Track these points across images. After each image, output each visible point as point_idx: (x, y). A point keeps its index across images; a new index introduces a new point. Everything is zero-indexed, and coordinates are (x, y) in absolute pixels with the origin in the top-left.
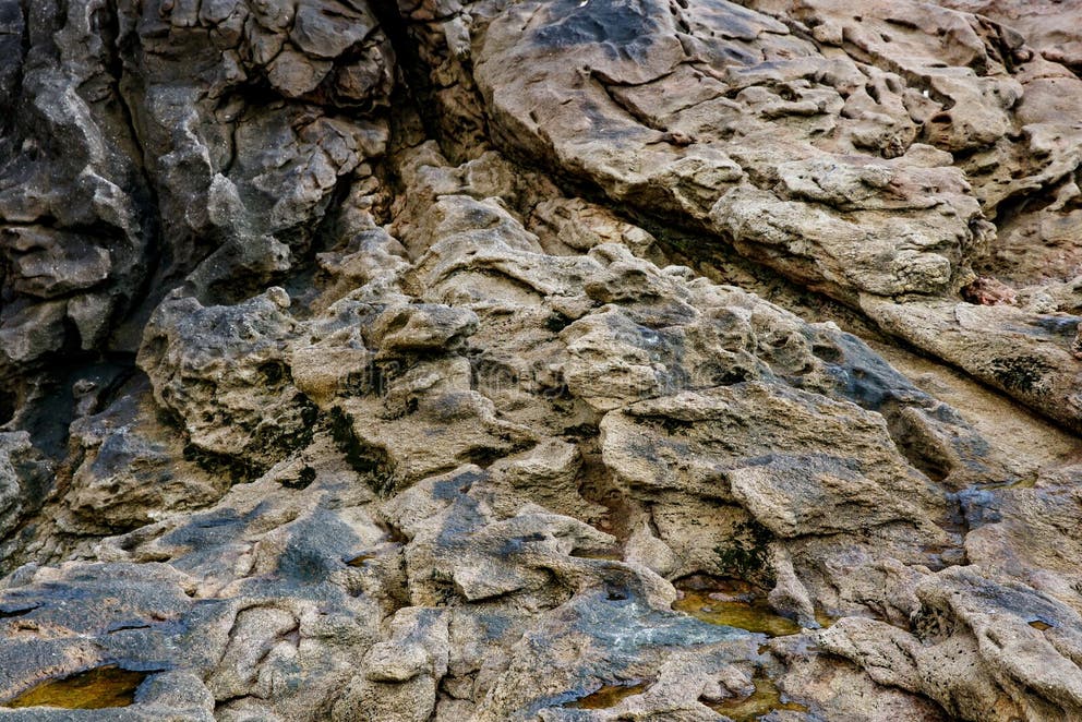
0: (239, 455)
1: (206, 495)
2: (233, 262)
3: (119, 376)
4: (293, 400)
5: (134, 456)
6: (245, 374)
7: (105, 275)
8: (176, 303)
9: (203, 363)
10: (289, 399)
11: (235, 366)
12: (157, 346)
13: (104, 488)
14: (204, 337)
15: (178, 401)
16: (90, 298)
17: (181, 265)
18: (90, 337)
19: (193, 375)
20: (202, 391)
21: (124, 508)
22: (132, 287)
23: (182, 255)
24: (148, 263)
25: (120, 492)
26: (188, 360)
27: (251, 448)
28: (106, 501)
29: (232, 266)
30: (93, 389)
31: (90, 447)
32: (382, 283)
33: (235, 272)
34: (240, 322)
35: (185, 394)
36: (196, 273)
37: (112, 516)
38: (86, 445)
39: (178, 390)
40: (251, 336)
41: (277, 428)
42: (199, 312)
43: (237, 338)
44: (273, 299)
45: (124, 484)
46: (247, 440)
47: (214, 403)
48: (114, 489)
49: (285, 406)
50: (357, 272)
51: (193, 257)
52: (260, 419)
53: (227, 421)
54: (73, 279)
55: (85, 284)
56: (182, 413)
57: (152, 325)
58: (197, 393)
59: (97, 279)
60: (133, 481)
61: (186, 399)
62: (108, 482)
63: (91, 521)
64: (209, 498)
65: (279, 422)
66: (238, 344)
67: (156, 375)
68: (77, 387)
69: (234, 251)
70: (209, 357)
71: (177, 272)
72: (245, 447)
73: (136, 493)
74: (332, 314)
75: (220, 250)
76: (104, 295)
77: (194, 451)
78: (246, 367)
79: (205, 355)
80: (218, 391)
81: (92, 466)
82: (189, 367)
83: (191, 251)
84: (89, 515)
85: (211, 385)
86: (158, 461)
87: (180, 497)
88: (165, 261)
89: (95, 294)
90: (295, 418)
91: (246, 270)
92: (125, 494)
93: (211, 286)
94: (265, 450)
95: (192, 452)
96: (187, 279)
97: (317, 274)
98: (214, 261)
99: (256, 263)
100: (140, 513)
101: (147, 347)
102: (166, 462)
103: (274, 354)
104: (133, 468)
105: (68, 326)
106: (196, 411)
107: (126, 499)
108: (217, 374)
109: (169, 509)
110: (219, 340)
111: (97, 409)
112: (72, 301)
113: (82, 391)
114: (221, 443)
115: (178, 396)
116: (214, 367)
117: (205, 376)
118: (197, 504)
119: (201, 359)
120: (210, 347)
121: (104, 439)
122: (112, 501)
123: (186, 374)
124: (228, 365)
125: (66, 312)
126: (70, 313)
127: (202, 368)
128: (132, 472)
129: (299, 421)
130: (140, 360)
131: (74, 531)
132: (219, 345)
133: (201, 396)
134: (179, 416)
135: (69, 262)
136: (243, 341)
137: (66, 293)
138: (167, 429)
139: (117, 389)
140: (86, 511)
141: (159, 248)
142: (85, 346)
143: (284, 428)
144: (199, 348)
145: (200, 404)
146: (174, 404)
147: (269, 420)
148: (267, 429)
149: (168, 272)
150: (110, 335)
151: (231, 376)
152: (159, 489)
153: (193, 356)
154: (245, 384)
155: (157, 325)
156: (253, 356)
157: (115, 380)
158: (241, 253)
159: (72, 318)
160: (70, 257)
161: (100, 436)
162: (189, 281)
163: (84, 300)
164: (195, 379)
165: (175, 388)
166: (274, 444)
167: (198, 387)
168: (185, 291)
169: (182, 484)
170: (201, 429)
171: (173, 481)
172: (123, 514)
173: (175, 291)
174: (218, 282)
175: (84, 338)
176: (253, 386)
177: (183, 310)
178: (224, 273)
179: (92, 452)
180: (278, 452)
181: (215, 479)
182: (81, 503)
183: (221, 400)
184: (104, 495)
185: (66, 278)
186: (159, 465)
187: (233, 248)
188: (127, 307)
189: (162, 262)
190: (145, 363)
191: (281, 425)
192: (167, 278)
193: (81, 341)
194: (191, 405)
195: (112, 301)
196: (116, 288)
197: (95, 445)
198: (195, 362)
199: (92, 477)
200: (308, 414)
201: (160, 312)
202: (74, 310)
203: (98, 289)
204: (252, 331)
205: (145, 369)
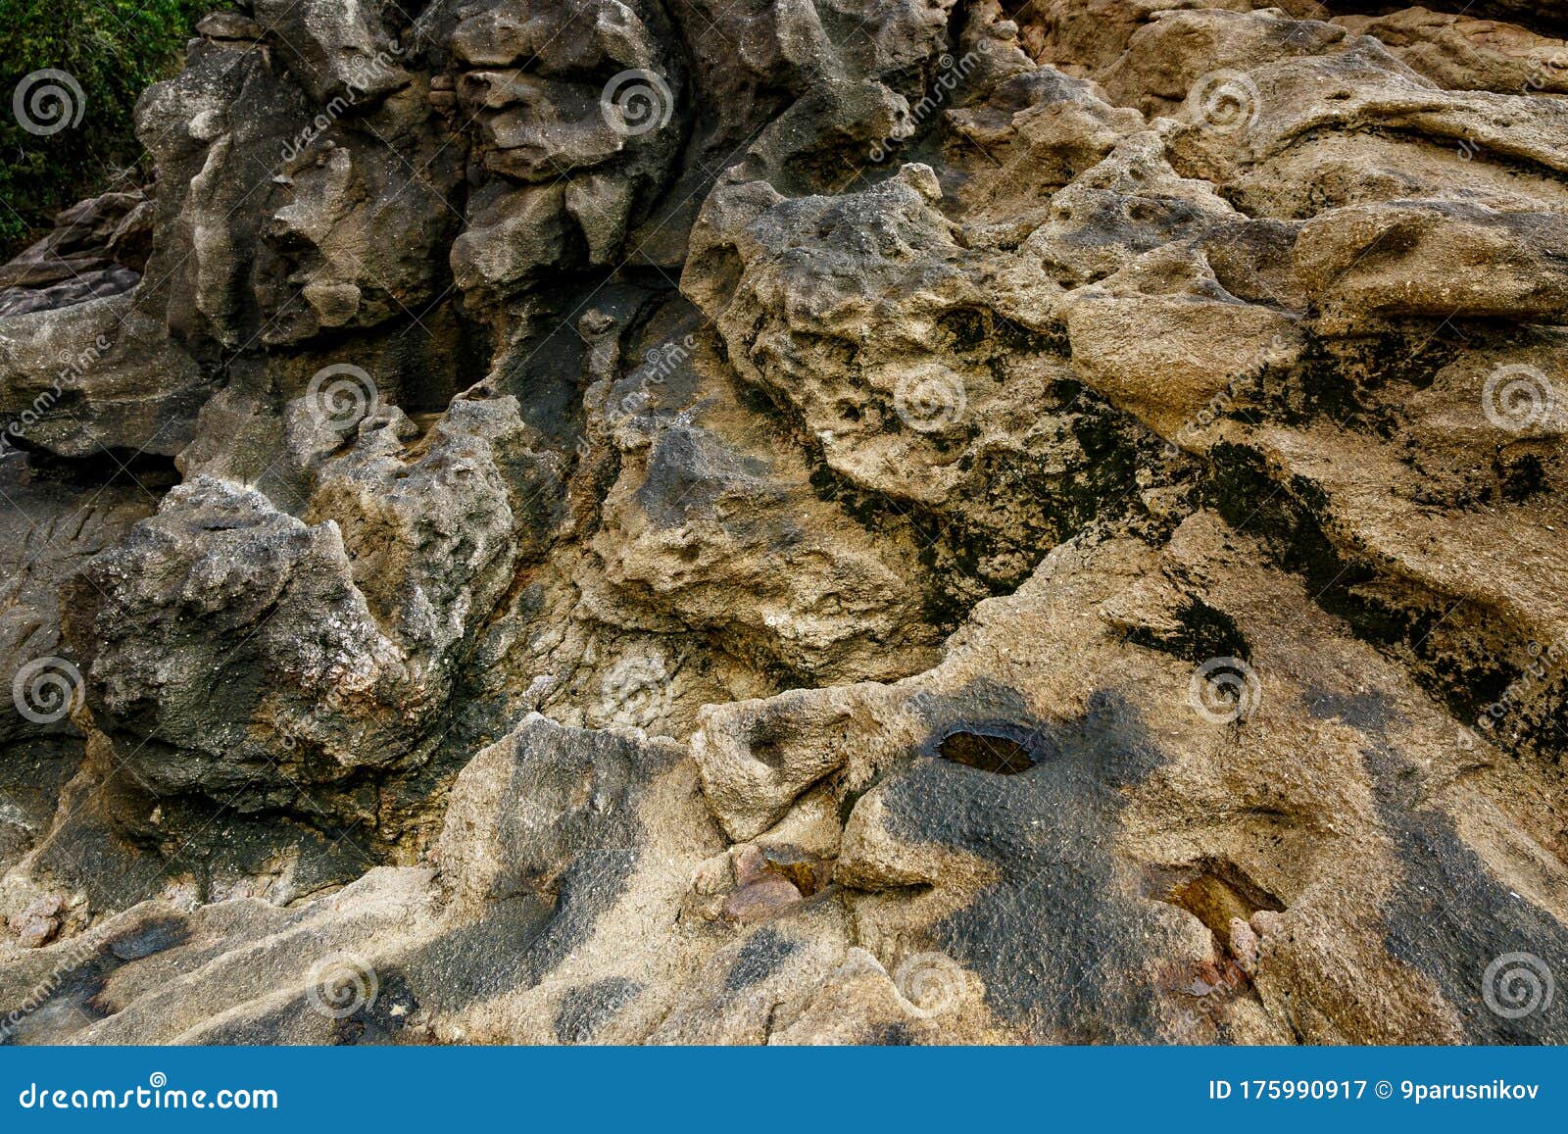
0: (939, 505)
1: (879, 588)
2: (821, 122)
3: (643, 304)
4: (1045, 395)
5: (721, 486)
6: (919, 330)
7: (620, 147)
8: (741, 190)
9: (827, 305)
10: (1039, 393)
11: (892, 313)
12: (714, 262)
13: (670, 549)
14: (813, 252)
15: (788, 376)
16: (599, 181)
17: (734, 130)
18: (603, 242)
19: (812, 328)
20: (828, 357)
21: (711, 593)
22: (660, 164)
23: (734, 113)
24: (682, 127)
25: (702, 562)
26: (800, 299)
27: (965, 492)
28: (679, 575)
29: (819, 130)
30: (611, 326)
31: (629, 451)
32: (1144, 155)
33: (824, 139)
34: (876, 226)
35: (799, 363)
36: (762, 140)
37: (688, 608)
38: (623, 447)
39: (787, 356)
40: (898, 253)
41: (1023, 457)
42: (785, 206)
43: (877, 259)
44: (916, 185)
45: (709, 545)
46: (952, 476)
47: (856, 383)
48: (690, 552)
49: (1030, 407)
50: (1063, 138)
51: (752, 115)
52: (974, 432)
53: (893, 425)
54: (572, 152)
55: (589, 158)
56: (797, 399)
57: (704, 226)
58: (821, 361)
59: (608, 151)
60: (725, 540)
61: (802, 373)
62: (677, 536)
63: (648, 607)
64: (888, 594)
65: (1027, 442)
66: (882, 268)
67: (728, 318)
68: (587, 324)
69: (823, 105)
70: (836, 293)
71: (726, 140)
72: (952, 489)
73: (735, 566)
74: (1065, 215)
75: (799, 103)
76: (618, 176)
77: (833, 480)
78: (916, 316)
79: (828, 288)
80: (862, 360)
81: (641, 497)
82: (804, 313)
83: (747, 106)
84: (643, 596)
85: (850, 347)
86: (767, 498)
87: (826, 586)
88: (703, 124)
89: (605, 175)
90: (1061, 437)
91: (845, 136)
92: (713, 566)
93: (786, 163)
94: (993, 498)
95: (827, 481)
96: (750, 151)
97: (948, 144)
98: (790, 122)
99: (857, 124)
100: (746, 609)
101: (697, 263)
102: (781, 500)
103: (970, 292)
104: (722, 512)
105: (568, 227)
106: (825, 399)
107: (715, 576)
108: (859, 327)
109: (806, 611)
110: (847, 261)
111: (624, 366)
112: (571, 185)
113: (595, 332)
114: (894, 472)
115: (787, 366)
116: (850, 312)
117: (835, 329)
118: (863, 606)
119: (823, 296)
120: (834, 274)
121: (653, 438)
122: (687, 579)
123: (798, 326)
124: (879, 311)
125: (564, 202)
126: (571, 205)
127: (827, 314)
128: (720, 519)
129: (1073, 445)
130: (687, 284)
131: (617, 621)
132: (851, 270)
133: (829, 368)
134: (788, 403)
135: (563, 125)
136: (887, 262)
137: (561, 173)
138: (759, 420)
139: (644, 323)
140: (638, 587)
141: (693, 104)
142: (596, 258)
143: (1043, 460)
144: (816, 276)
145: (828, 383)
146: (779, 381)
147: (996, 435)
148: (996, 456)
149: (712, 140)
150: (627, 239)
151: (889, 334)
152: (778, 561)
153: (807, 292)
154: (918, 350)
155: (714, 226)
156: (927, 295)
157: (639, 310)
158: (835, 108)
159: (574, 212)
160: (563, 117)
161: (645, 431)
162: (754, 155)
163: (590, 184)
164: (814, 335)
165: (780, 350)
166: (1013, 486)
167: (819, 349)
168: (748, 169)
169: (824, 556)
170: (841, 436)
171: (804, 547)
172: (707, 606)
173: (732, 170)
174: (798, 155)
175: (593, 245)
176: (931, 353)
177: (751, 201)
178: (808, 141)
179: (633, 459)
180: (1023, 504)
181: (884, 544)
182: (627, 573)
183: (874, 378)
184: (671, 564)
185: (563, 149)
186: (768, 505)
187: (822, 100)
188: (652, 194)
189: (698, 125)
190: (697, 289)
191: (1034, 452)
192: (711, 149)
193: (589, 251)
194: (813, 385)
195: (631, 186)
196: (635, 166)
197: (639, 448)
198: (814, 303)
199: (643, 520)
200: (1090, 430)
201: (714, 205)
202: (576, 200)
203: (610, 166)
204: (902, 245)
205: (698, 299)
